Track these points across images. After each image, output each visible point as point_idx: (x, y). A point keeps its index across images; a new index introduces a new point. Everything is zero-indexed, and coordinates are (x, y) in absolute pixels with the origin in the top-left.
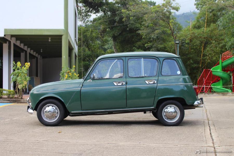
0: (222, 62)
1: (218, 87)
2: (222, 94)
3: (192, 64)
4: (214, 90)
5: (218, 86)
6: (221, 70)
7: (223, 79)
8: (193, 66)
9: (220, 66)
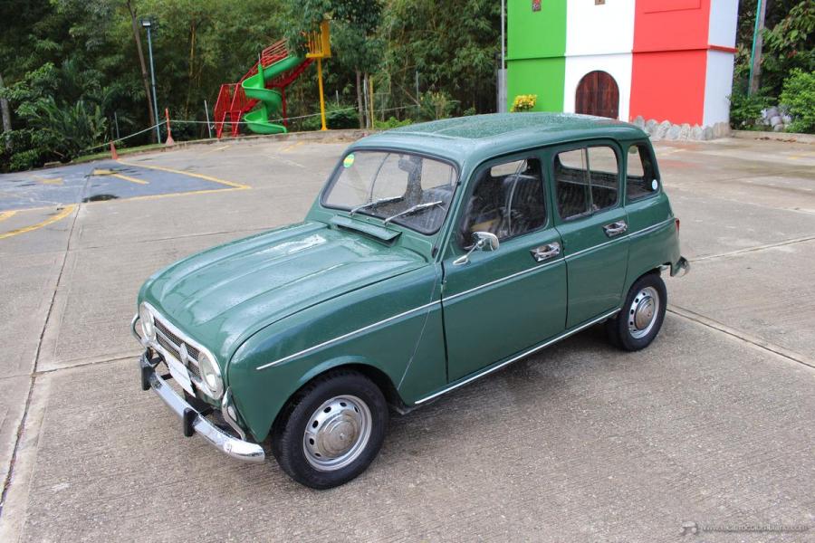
0: (264, 70)
1: (256, 122)
2: (277, 137)
3: (175, 71)
4: (253, 128)
5: (258, 120)
6: (263, 86)
7: (266, 104)
8: (177, 75)
9: (259, 76)
